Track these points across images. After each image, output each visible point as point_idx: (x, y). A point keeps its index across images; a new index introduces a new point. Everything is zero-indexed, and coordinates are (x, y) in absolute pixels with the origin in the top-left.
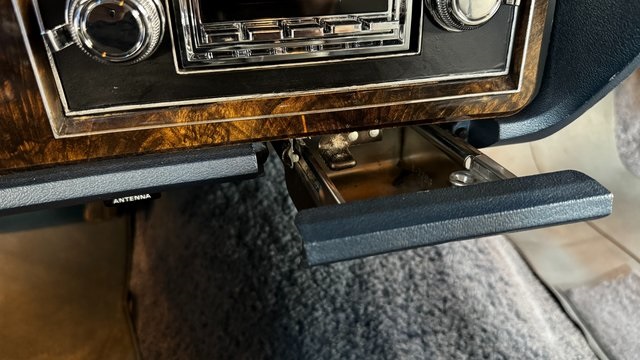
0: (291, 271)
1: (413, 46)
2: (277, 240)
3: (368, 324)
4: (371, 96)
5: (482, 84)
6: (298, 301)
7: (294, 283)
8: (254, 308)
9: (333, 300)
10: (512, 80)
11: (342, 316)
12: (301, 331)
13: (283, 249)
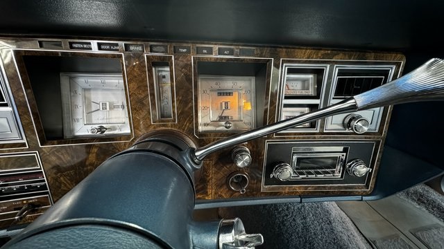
0: (283, 221)
1: (342, 177)
2: (277, 210)
3: (310, 244)
4: (330, 188)
5: (359, 187)
6: (286, 231)
7: (284, 225)
8: (271, 231)
9: (298, 234)
10: (367, 186)
11: (301, 239)
12: (288, 242)
13: (279, 213)
